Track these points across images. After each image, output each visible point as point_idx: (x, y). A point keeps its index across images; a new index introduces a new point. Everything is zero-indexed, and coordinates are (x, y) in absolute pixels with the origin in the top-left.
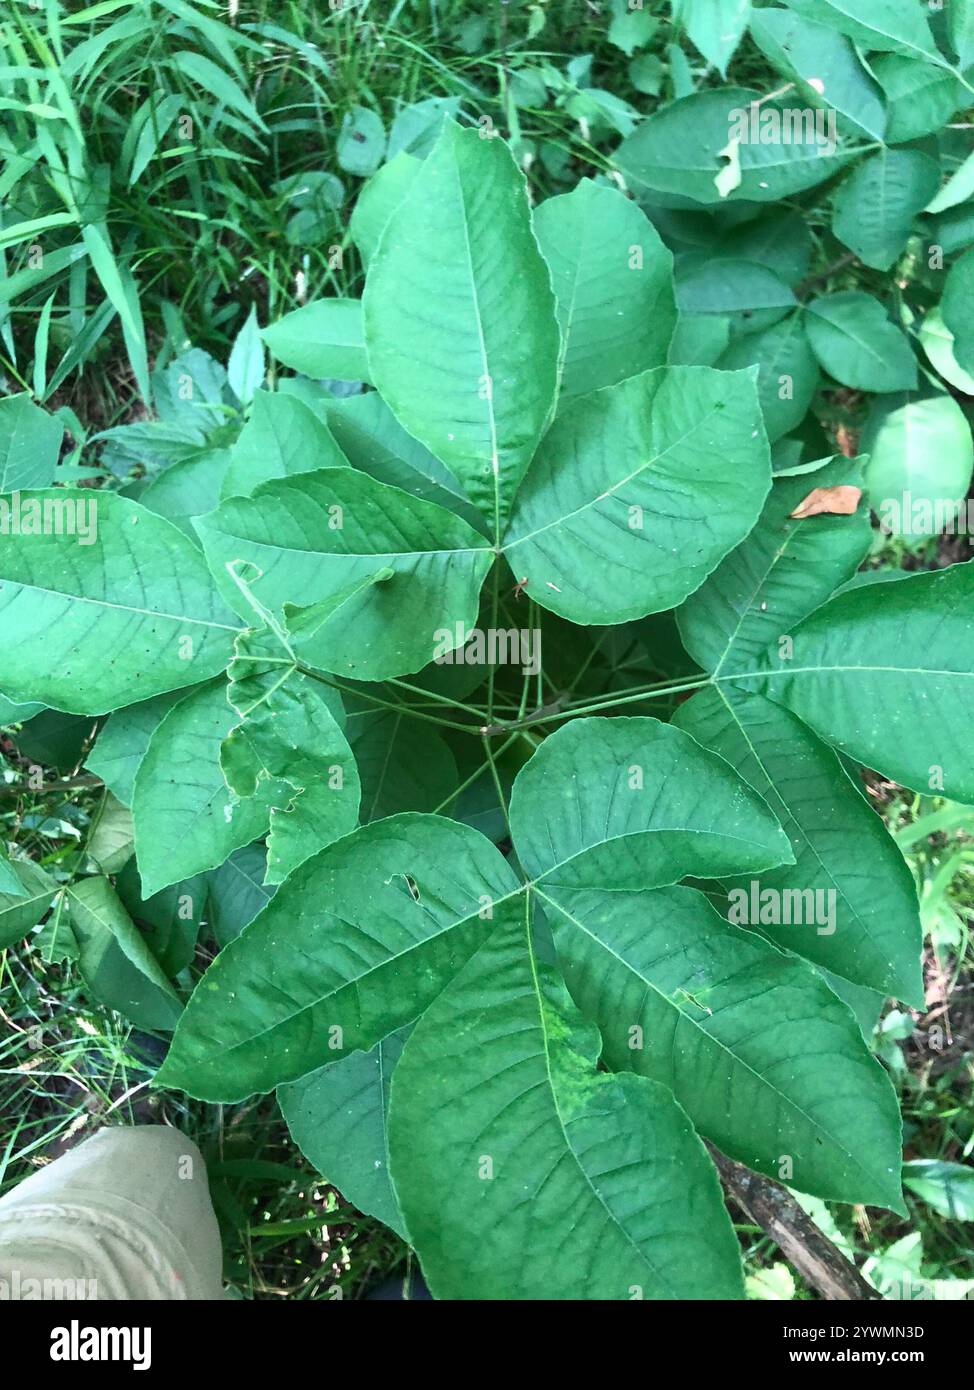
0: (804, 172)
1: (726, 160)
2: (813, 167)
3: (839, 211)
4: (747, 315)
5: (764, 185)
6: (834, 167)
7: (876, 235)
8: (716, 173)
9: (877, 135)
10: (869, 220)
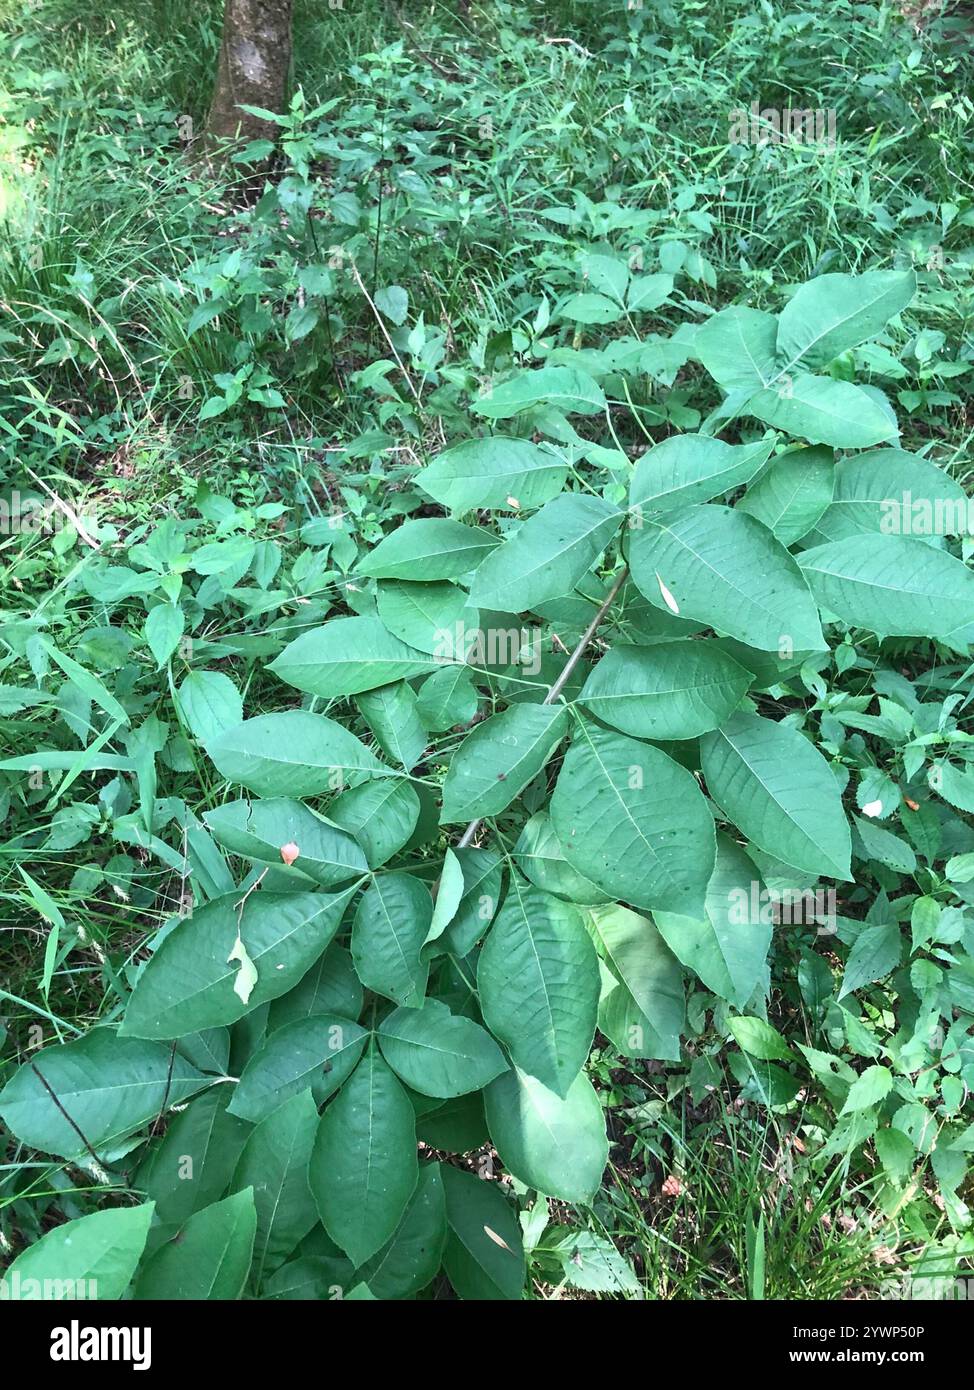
0: (313, 933)
1: (236, 963)
2: (320, 924)
3: (359, 958)
4: (327, 1069)
5: (281, 967)
6: (338, 916)
7: (402, 966)
8: (234, 976)
9: (363, 868)
10: (389, 952)
